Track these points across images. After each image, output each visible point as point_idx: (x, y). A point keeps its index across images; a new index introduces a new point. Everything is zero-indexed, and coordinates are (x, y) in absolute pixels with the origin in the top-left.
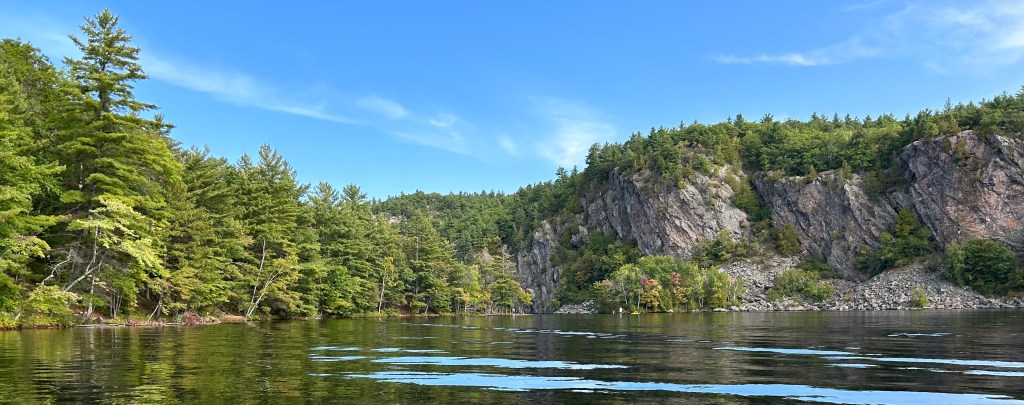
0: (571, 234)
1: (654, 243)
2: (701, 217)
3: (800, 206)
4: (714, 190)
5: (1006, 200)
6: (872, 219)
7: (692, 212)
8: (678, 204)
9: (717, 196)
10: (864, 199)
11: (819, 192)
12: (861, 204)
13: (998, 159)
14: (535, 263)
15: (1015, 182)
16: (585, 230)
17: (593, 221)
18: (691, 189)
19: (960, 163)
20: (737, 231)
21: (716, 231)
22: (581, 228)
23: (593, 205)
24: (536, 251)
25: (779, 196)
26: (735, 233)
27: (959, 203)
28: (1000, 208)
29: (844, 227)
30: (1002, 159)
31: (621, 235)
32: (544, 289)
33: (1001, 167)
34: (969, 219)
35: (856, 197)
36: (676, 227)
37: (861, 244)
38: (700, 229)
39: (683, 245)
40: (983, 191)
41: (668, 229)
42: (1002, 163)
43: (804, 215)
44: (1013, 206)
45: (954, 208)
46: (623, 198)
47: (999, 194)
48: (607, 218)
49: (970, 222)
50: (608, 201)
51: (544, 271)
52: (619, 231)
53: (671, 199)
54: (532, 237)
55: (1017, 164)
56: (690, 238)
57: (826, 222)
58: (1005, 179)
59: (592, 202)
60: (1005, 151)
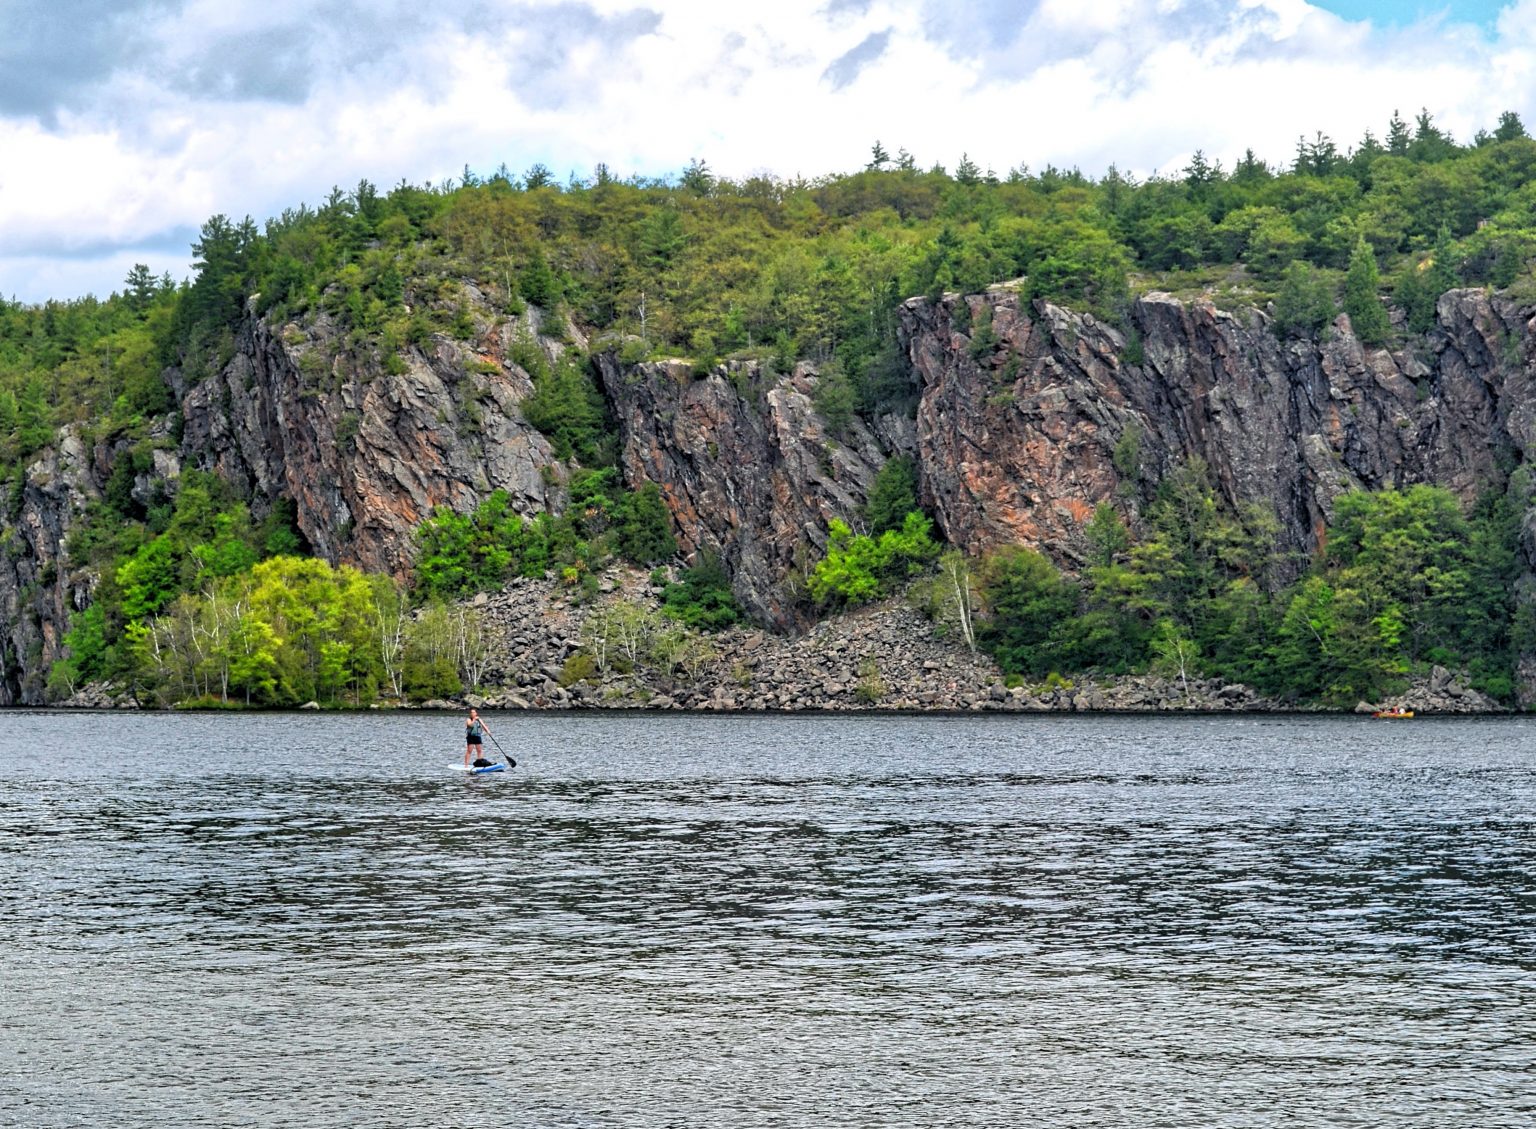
0: (132, 472)
1: (332, 516)
2: (444, 451)
3: (680, 436)
4: (480, 382)
5: (1068, 456)
6: (824, 480)
7: (422, 437)
8: (388, 415)
9: (486, 398)
10: (813, 431)
11: (722, 405)
12: (804, 442)
13: (1050, 359)
14: (30, 552)
15: (1082, 414)
16: (173, 463)
17: (196, 436)
18: (423, 375)
19: (984, 362)
20: (534, 494)
21: (482, 493)
22: (160, 459)
23: (194, 393)
24: (33, 517)
25: (640, 406)
26: (530, 499)
27: (985, 455)
28: (1058, 472)
29: (769, 498)
30: (1059, 360)
31: (263, 483)
32: (49, 632)
33: (1057, 377)
34: (1002, 495)
35: (795, 422)
36: (383, 477)
37: (799, 541)
38: (442, 484)
39: (397, 524)
40: (1025, 430)
41: (362, 481)
42: (1058, 369)
43: (689, 459)
44: (1081, 470)
45: (976, 467)
46: (267, 383)
47: (1055, 441)
48: (230, 433)
49: (1003, 502)
50: (235, 384)
51: (50, 579)
52: (260, 473)
53: (370, 399)
54: (25, 475)
55: (1085, 374)
56: (415, 507)
57: (733, 480)
58: (1064, 406)
59: (194, 383)
60: (1062, 341)
